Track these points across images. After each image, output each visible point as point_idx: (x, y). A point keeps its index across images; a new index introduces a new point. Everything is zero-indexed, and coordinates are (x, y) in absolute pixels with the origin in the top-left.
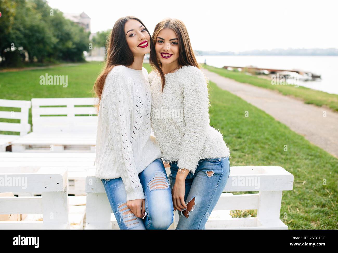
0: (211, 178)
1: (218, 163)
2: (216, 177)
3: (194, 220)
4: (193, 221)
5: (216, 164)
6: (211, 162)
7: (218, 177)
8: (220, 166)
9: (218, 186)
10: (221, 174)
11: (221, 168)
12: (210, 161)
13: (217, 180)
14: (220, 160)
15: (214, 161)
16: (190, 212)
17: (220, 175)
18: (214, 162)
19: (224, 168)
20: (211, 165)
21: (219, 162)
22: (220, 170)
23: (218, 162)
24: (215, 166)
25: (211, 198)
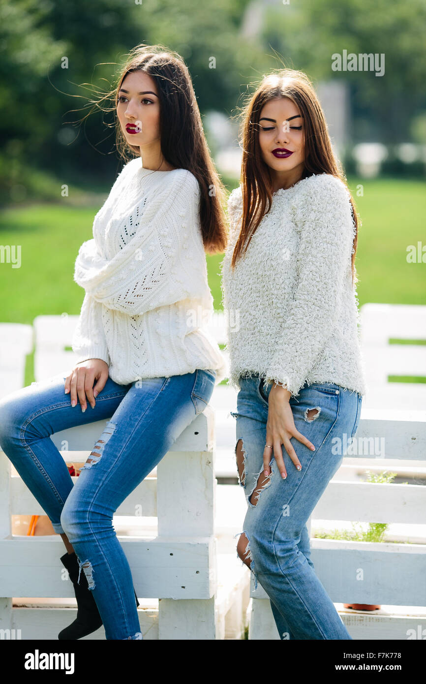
0: (313, 423)
1: (334, 396)
2: (322, 424)
3: (267, 510)
4: (265, 510)
5: (329, 396)
6: (320, 391)
7: (327, 425)
8: (336, 403)
9: (324, 443)
10: (333, 420)
11: (335, 408)
12: (318, 390)
13: (324, 430)
14: (337, 392)
15: (325, 389)
16: (260, 493)
17: (330, 422)
18: (326, 392)
19: (342, 411)
20: (318, 396)
21: (336, 395)
22: (333, 410)
23: (333, 394)
24: (327, 400)
25: (306, 465)
